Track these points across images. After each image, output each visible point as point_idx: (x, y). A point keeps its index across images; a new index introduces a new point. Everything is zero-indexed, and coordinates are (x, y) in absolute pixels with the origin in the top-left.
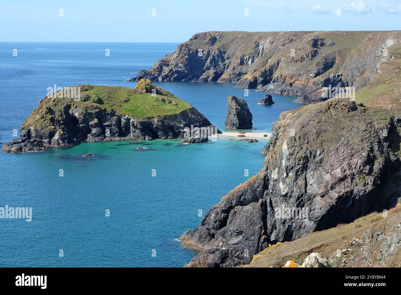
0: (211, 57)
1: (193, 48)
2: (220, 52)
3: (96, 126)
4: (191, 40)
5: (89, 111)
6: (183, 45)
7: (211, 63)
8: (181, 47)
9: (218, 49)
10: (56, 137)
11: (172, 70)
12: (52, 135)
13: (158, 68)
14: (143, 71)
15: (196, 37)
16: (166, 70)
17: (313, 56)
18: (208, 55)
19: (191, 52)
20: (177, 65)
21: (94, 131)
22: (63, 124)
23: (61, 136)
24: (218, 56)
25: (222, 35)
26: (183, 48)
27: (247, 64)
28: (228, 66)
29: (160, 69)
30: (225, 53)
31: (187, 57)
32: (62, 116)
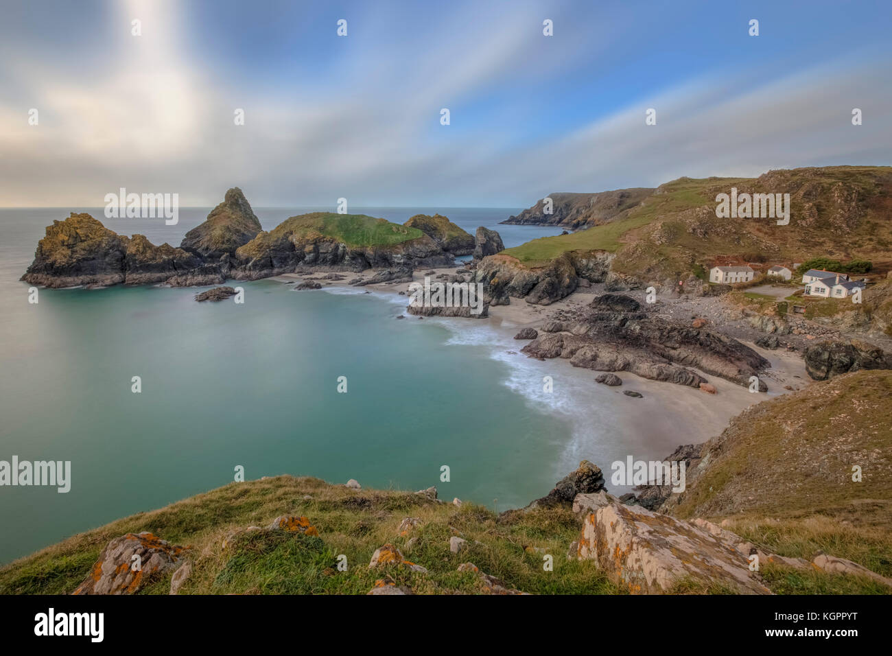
2: (567, 205)
3: (310, 252)
5: (307, 238)
10: (250, 264)
12: (247, 261)
13: (522, 215)
14: (512, 216)
17: (619, 205)
21: (307, 258)
22: (273, 250)
23: (254, 261)
24: (565, 208)
27: (581, 213)
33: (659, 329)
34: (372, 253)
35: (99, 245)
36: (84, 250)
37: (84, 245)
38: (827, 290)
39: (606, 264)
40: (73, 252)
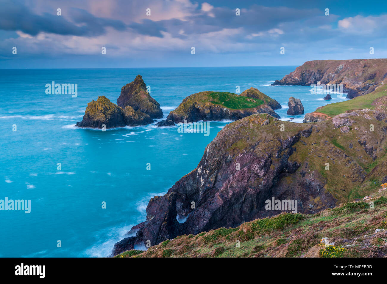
3: (208, 113)
5: (206, 106)
6: (299, 67)
7: (313, 76)
15: (306, 63)
16: (289, 80)
21: (207, 116)
22: (191, 112)
25: (321, 62)
28: (322, 78)
29: (286, 80)
31: (300, 73)
32: (190, 108)
34: (243, 113)
35: (114, 112)
36: (110, 114)
37: (109, 112)
40: (106, 116)
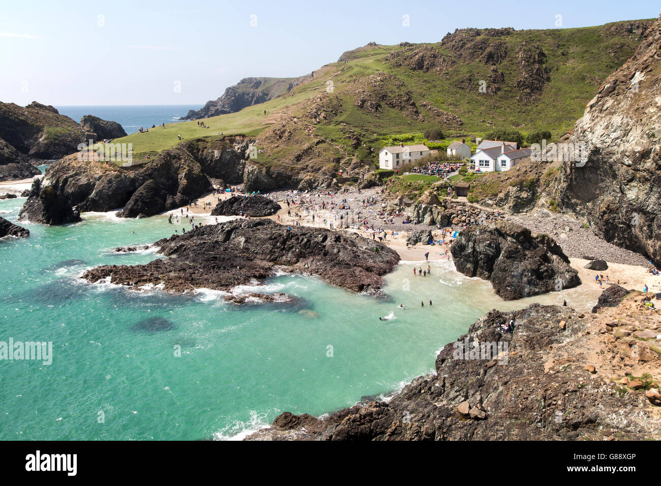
0: (255, 98)
1: (240, 91)
2: (264, 94)
4: (239, 84)
6: (229, 88)
8: (228, 90)
9: (261, 92)
11: (218, 109)
13: (205, 108)
14: (191, 111)
15: (243, 82)
18: (253, 97)
19: (237, 95)
20: (223, 106)
26: (230, 91)
29: (207, 109)
30: (267, 95)
31: (233, 98)
33: (270, 239)
38: (491, 162)
39: (246, 155)
